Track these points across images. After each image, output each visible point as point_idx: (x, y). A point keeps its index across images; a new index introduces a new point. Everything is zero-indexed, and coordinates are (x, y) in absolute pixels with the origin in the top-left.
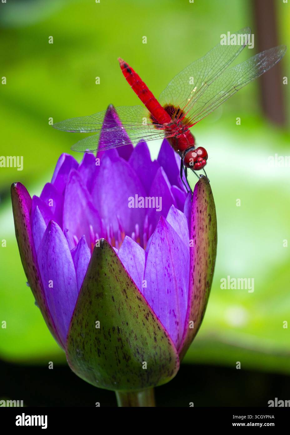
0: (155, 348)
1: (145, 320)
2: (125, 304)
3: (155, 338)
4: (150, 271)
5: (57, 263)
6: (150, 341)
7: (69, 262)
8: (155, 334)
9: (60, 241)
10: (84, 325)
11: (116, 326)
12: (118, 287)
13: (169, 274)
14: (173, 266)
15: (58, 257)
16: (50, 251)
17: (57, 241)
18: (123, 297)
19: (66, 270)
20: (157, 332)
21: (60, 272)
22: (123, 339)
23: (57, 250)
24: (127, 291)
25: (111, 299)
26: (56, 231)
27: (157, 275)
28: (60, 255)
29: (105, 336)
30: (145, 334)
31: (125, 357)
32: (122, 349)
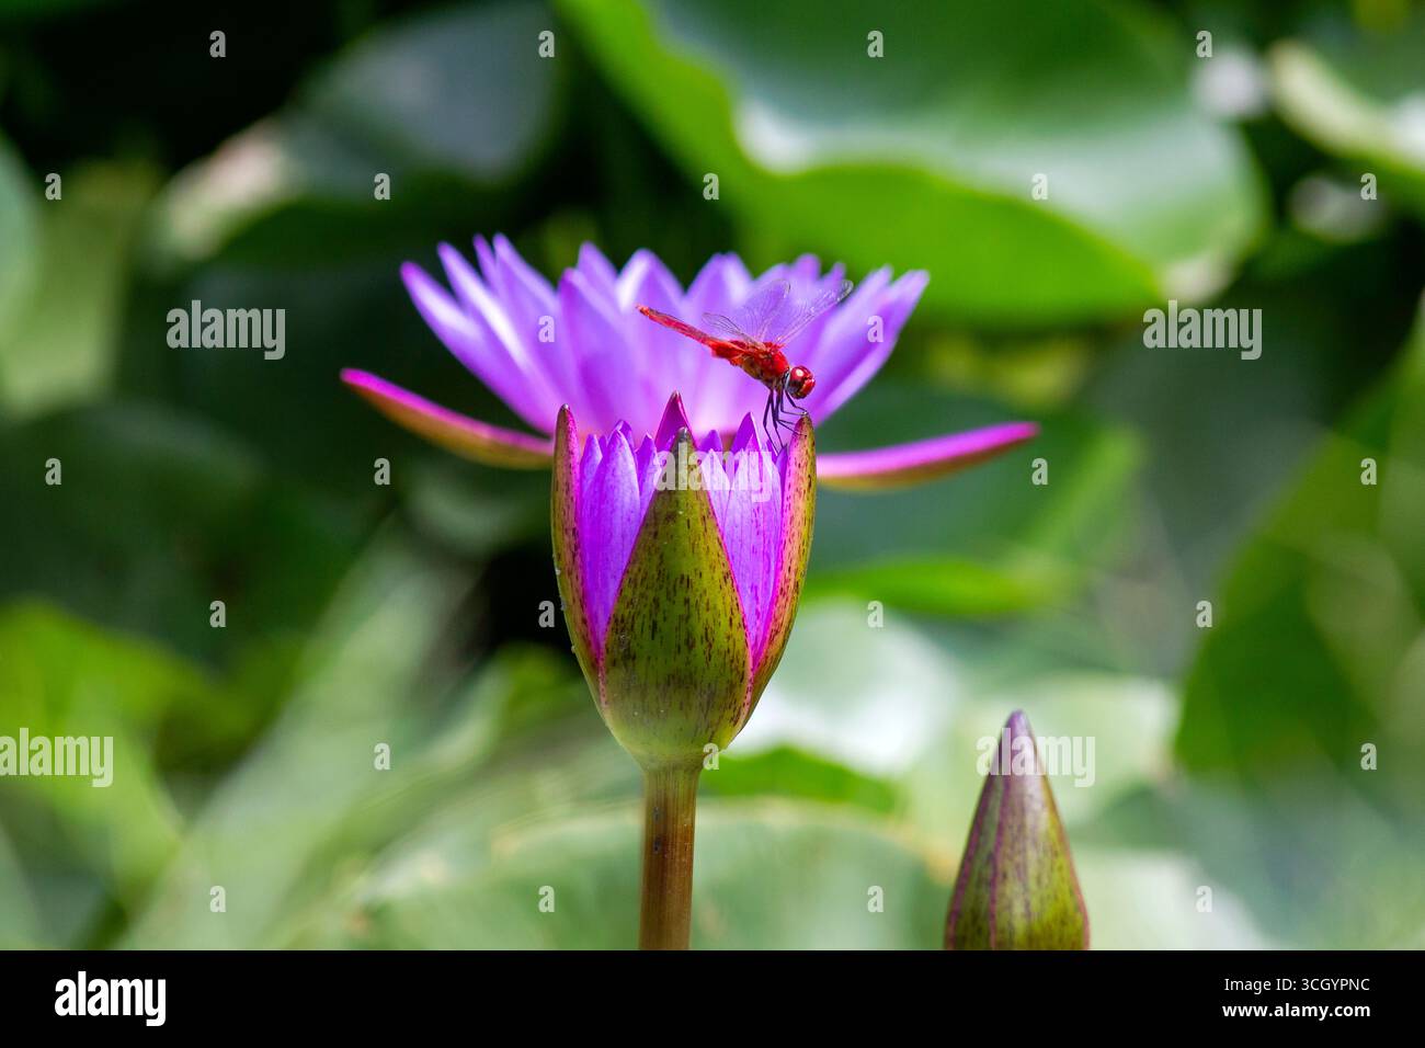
0: (729, 638)
1: (723, 581)
2: (702, 540)
3: (731, 620)
4: (734, 508)
5: (616, 491)
6: (724, 621)
7: (632, 488)
8: (732, 613)
9: (625, 460)
10: (639, 581)
11: (685, 573)
12: (697, 508)
13: (757, 521)
14: (764, 513)
15: (618, 481)
16: (608, 476)
17: (621, 459)
18: (700, 526)
19: (627, 500)
20: (735, 612)
21: (618, 504)
22: (692, 602)
23: (618, 473)
24: (707, 521)
25: (685, 522)
26: (622, 445)
27: (742, 517)
28: (621, 478)
29: (668, 593)
30: (720, 607)
31: (687, 642)
32: (687, 621)
